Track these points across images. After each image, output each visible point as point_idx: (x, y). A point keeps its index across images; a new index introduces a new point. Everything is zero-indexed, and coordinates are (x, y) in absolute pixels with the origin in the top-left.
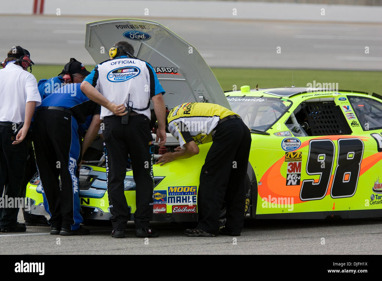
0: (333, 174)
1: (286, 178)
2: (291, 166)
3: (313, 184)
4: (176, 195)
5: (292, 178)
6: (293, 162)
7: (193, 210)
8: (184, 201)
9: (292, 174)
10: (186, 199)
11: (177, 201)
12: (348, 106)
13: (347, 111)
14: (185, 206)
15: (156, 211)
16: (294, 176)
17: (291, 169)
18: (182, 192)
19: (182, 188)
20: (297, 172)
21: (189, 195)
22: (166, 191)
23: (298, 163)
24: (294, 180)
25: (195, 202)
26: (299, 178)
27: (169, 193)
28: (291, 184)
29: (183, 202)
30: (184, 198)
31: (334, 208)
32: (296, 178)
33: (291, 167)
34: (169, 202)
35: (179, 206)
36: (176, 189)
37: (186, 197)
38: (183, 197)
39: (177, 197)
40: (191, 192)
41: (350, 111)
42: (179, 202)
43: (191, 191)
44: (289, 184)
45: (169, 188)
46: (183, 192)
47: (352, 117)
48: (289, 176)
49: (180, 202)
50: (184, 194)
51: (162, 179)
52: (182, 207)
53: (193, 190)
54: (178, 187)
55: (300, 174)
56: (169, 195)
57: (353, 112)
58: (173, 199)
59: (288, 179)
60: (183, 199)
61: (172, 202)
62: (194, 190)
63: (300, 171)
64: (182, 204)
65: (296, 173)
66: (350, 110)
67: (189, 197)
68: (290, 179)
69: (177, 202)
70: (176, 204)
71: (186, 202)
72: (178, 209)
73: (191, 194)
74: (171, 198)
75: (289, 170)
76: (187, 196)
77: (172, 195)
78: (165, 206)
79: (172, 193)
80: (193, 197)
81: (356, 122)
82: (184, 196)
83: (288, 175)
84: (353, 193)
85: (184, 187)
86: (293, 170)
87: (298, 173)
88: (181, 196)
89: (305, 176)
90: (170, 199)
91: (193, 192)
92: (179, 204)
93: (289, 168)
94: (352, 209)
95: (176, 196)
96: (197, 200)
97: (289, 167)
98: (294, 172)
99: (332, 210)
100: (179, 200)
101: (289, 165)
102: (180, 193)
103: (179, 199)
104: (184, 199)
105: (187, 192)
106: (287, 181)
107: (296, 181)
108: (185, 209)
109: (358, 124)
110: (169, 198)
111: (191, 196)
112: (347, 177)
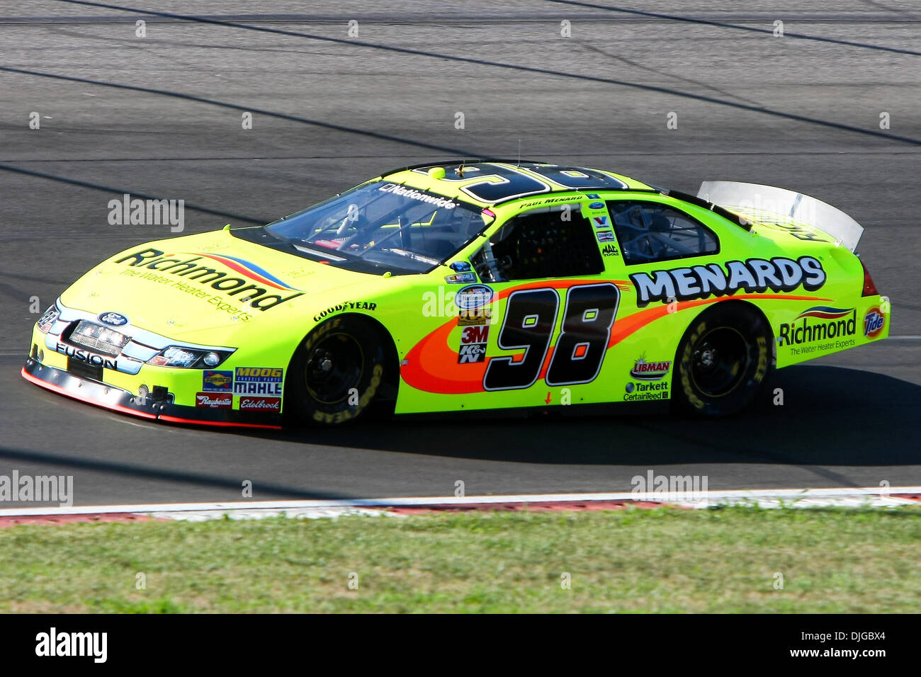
0: (552, 345)
1: (457, 351)
2: (469, 332)
3: (510, 364)
4: (247, 381)
5: (469, 352)
6: (473, 327)
7: (275, 406)
8: (262, 391)
9: (469, 346)
10: (264, 388)
11: (250, 390)
12: (604, 218)
13: (600, 227)
14: (261, 399)
15: (215, 403)
16: (473, 348)
17: (467, 338)
18: (257, 377)
19: (259, 370)
20: (479, 341)
21: (270, 381)
22: (232, 372)
23: (482, 327)
24: (473, 355)
25: (280, 393)
26: (482, 352)
27: (237, 377)
28: (467, 361)
29: (259, 392)
30: (262, 386)
31: (548, 401)
32: (478, 351)
33: (468, 335)
34: (236, 391)
35: (251, 399)
36: (248, 371)
37: (265, 385)
38: (259, 385)
39: (250, 384)
40: (274, 378)
41: (605, 227)
42: (252, 392)
43: (273, 375)
44: (463, 360)
45: (237, 369)
46: (260, 376)
47: (608, 239)
48: (465, 349)
49: (255, 392)
50: (262, 380)
51: (231, 353)
52: (256, 400)
53: (276, 374)
54: (251, 368)
55: (486, 345)
56: (236, 380)
57: (611, 228)
58: (243, 386)
59: (462, 353)
60: (260, 388)
61: (240, 392)
62: (279, 375)
63: (485, 340)
64: (257, 395)
65: (477, 343)
66: (606, 224)
67: (269, 385)
68: (466, 353)
69: (249, 392)
70: (247, 395)
71: (264, 392)
72: (250, 402)
73: (274, 381)
74: (240, 384)
75: (464, 340)
76: (267, 383)
77: (240, 380)
78: (230, 397)
79: (241, 377)
80: (277, 385)
81: (613, 247)
82: (262, 384)
83: (461, 347)
84: (590, 378)
85: (261, 369)
86: (472, 338)
87: (482, 342)
88: (257, 383)
89: (494, 350)
90: (238, 386)
91: (277, 378)
92: (252, 395)
93: (465, 336)
94: (586, 401)
95: (248, 383)
96: (282, 391)
97: (466, 334)
98: (474, 342)
99: (545, 404)
100: (252, 390)
101: (465, 331)
102: (254, 377)
103: (252, 387)
104: (262, 388)
105: (267, 378)
106: (460, 357)
107: (477, 356)
108: (261, 404)
109: (617, 251)
110: (236, 384)
111: (273, 385)
112: (580, 351)
